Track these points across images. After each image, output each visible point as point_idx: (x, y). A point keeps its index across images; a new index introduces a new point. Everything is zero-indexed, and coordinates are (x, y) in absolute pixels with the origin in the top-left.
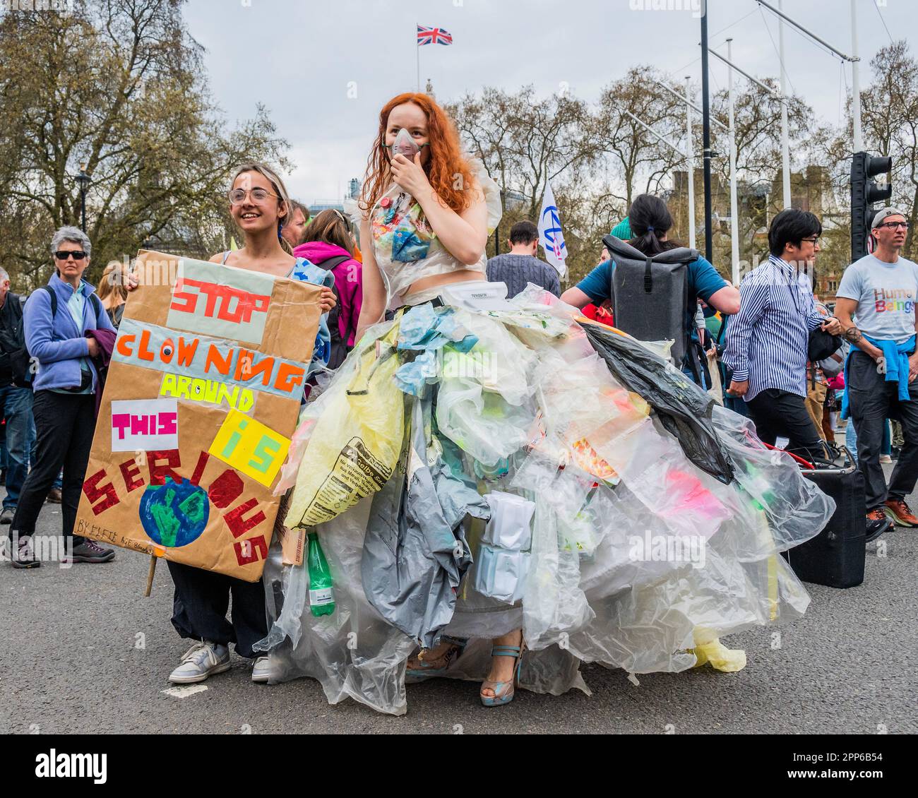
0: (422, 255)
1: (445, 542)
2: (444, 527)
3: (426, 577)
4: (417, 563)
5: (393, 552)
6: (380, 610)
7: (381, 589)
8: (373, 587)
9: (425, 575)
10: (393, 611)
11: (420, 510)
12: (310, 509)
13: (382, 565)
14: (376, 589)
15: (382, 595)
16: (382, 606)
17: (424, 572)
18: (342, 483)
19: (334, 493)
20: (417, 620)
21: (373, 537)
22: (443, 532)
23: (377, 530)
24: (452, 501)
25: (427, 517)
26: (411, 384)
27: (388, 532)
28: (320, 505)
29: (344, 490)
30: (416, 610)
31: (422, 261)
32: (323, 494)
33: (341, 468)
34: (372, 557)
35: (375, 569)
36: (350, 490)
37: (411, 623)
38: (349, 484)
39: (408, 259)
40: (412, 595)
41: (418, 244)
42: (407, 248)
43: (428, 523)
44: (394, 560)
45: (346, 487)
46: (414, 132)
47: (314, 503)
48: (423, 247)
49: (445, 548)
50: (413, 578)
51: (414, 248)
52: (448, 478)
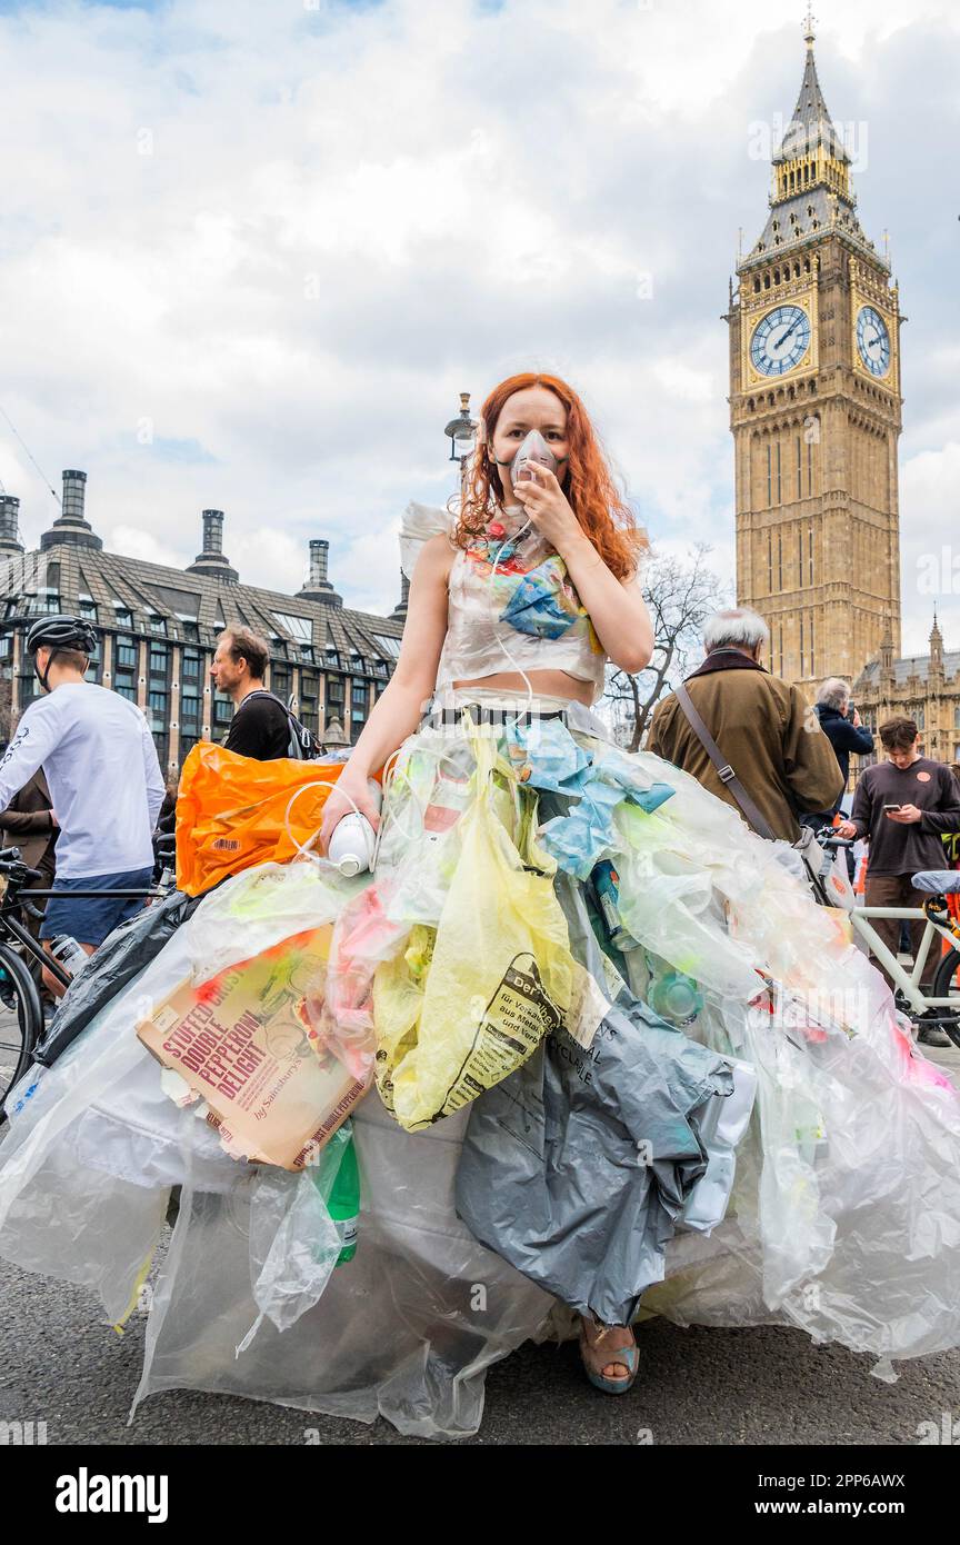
0: (554, 634)
1: (678, 1142)
2: (675, 1115)
3: (619, 1198)
4: (596, 1175)
5: (536, 1153)
6: (511, 1258)
7: (511, 1219)
8: (495, 1217)
9: (616, 1195)
10: (536, 1258)
11: (625, 1085)
12: (457, 1086)
13: (512, 1177)
14: (499, 1221)
15: (511, 1230)
16: (516, 1251)
17: (613, 1191)
18: (505, 1036)
19: (494, 1055)
20: (587, 1273)
21: (487, 1126)
22: (672, 1124)
23: (494, 1112)
24: (679, 1070)
25: (641, 1098)
26: (572, 857)
27: (518, 1115)
28: (471, 1079)
29: (510, 1049)
30: (587, 1257)
31: (550, 641)
32: (478, 1057)
33: (502, 1009)
34: (488, 1161)
35: (497, 1185)
36: (521, 1048)
37: (575, 1280)
38: (518, 1037)
39: (529, 629)
40: (584, 1230)
41: (554, 614)
42: (532, 610)
43: (644, 1107)
44: (541, 1167)
45: (513, 1043)
46: (549, 434)
47: (463, 1075)
48: (562, 622)
49: (676, 1152)
50: (591, 1201)
51: (545, 618)
52: (652, 1026)
